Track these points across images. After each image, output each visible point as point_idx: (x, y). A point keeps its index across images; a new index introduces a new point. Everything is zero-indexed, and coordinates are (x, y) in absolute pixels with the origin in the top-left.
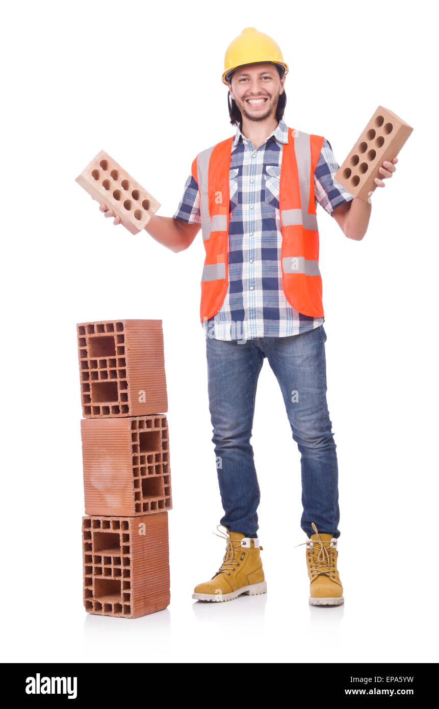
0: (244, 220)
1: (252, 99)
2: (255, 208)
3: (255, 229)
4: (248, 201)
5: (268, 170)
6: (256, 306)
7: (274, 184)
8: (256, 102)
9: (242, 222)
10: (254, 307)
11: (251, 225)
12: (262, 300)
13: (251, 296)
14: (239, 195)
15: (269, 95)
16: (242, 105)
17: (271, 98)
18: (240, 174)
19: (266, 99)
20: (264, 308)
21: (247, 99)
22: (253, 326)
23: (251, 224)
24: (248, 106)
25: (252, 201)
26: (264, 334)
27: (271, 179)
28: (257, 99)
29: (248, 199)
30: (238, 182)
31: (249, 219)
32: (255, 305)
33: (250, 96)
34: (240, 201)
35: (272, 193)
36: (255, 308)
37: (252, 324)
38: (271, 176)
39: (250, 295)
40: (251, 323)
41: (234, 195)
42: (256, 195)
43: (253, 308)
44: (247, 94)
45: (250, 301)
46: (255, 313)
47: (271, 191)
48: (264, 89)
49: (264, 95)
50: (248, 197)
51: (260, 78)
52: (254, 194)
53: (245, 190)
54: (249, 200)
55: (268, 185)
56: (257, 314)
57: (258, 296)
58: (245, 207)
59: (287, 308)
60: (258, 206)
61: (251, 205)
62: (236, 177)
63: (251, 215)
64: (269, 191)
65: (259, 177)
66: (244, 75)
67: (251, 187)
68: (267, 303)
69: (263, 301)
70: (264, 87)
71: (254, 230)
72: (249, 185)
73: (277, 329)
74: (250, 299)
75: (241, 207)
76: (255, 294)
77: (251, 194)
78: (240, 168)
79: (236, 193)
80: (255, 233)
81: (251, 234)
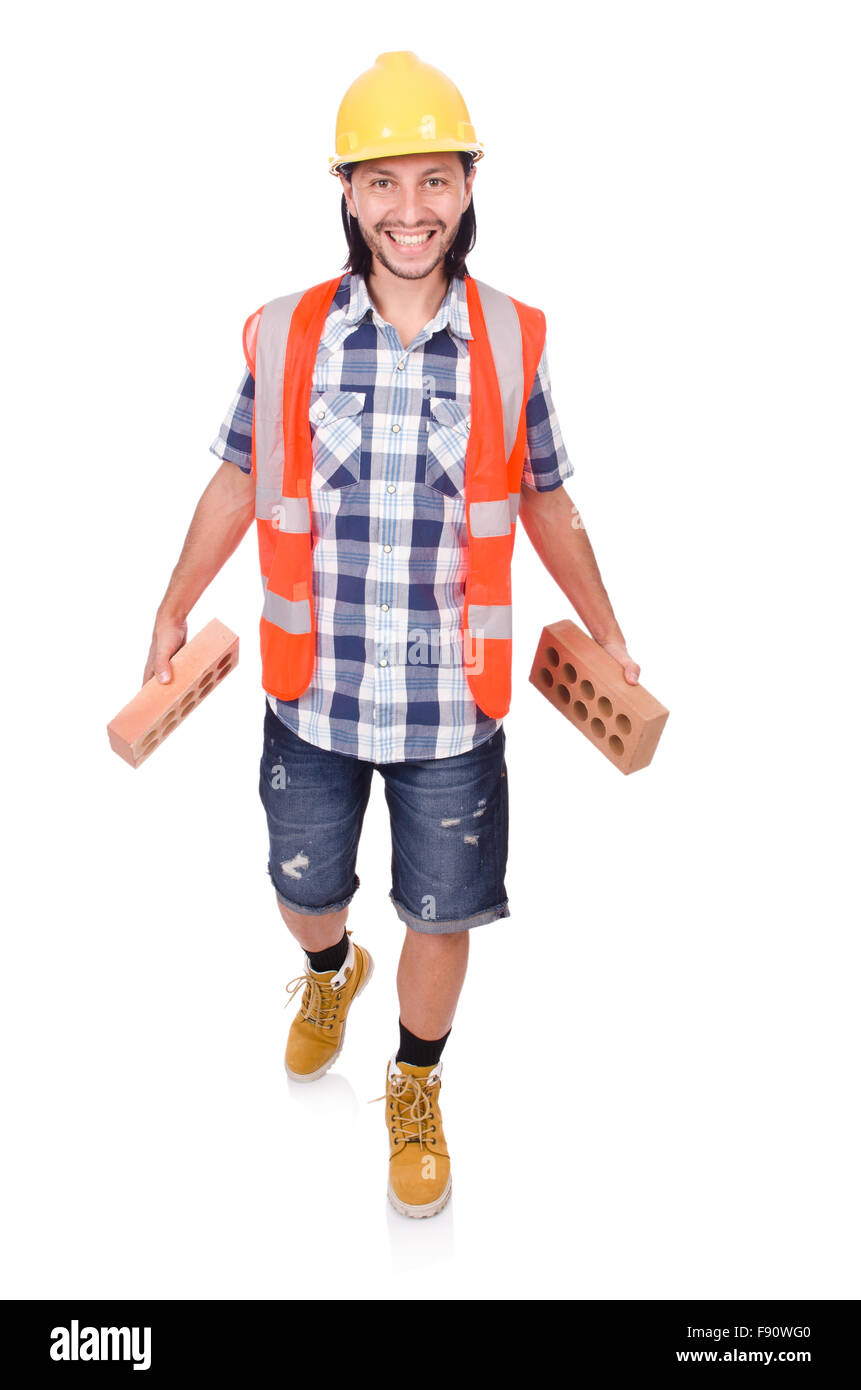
0: (373, 514)
1: (400, 233)
2: (399, 492)
3: (397, 539)
4: (384, 475)
5: (436, 408)
6: (394, 701)
7: (445, 443)
8: (412, 240)
9: (368, 518)
10: (389, 702)
11: (387, 530)
12: (405, 686)
13: (383, 679)
14: (365, 458)
15: (441, 223)
16: (377, 242)
17: (443, 232)
18: (369, 408)
19: (433, 233)
20: (409, 704)
21: (388, 229)
22: (386, 740)
23: (387, 524)
24: (390, 248)
25: (393, 474)
26: (406, 754)
27: (439, 431)
28: (411, 235)
29: (384, 470)
30: (362, 428)
31: (385, 515)
32: (391, 698)
33: (395, 226)
34: (366, 474)
35: (440, 461)
36: (392, 705)
37: (384, 738)
38: (440, 426)
39: (380, 678)
40: (381, 735)
41: (352, 455)
42: (402, 463)
43: (386, 704)
44: (389, 218)
45: (381, 691)
46: (391, 714)
47: (438, 458)
48: (429, 210)
49: (429, 224)
50: (385, 464)
51: (422, 183)
52: (399, 461)
53: (379, 446)
54: (387, 473)
55: (434, 443)
56: (394, 715)
57: (397, 680)
58: (377, 486)
59: (453, 702)
60: (407, 487)
61: (389, 483)
62: (359, 414)
63: (388, 507)
64: (435, 457)
65: (412, 422)
66: (382, 173)
67: (393, 442)
68: (414, 692)
69: (407, 689)
70: (429, 206)
71: (394, 541)
72: (388, 436)
73: (432, 743)
74: (381, 686)
75: (367, 487)
76: (390, 675)
77: (392, 458)
78: (369, 391)
79: (355, 451)
80: (397, 549)
81: (387, 548)
